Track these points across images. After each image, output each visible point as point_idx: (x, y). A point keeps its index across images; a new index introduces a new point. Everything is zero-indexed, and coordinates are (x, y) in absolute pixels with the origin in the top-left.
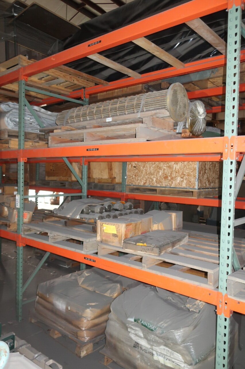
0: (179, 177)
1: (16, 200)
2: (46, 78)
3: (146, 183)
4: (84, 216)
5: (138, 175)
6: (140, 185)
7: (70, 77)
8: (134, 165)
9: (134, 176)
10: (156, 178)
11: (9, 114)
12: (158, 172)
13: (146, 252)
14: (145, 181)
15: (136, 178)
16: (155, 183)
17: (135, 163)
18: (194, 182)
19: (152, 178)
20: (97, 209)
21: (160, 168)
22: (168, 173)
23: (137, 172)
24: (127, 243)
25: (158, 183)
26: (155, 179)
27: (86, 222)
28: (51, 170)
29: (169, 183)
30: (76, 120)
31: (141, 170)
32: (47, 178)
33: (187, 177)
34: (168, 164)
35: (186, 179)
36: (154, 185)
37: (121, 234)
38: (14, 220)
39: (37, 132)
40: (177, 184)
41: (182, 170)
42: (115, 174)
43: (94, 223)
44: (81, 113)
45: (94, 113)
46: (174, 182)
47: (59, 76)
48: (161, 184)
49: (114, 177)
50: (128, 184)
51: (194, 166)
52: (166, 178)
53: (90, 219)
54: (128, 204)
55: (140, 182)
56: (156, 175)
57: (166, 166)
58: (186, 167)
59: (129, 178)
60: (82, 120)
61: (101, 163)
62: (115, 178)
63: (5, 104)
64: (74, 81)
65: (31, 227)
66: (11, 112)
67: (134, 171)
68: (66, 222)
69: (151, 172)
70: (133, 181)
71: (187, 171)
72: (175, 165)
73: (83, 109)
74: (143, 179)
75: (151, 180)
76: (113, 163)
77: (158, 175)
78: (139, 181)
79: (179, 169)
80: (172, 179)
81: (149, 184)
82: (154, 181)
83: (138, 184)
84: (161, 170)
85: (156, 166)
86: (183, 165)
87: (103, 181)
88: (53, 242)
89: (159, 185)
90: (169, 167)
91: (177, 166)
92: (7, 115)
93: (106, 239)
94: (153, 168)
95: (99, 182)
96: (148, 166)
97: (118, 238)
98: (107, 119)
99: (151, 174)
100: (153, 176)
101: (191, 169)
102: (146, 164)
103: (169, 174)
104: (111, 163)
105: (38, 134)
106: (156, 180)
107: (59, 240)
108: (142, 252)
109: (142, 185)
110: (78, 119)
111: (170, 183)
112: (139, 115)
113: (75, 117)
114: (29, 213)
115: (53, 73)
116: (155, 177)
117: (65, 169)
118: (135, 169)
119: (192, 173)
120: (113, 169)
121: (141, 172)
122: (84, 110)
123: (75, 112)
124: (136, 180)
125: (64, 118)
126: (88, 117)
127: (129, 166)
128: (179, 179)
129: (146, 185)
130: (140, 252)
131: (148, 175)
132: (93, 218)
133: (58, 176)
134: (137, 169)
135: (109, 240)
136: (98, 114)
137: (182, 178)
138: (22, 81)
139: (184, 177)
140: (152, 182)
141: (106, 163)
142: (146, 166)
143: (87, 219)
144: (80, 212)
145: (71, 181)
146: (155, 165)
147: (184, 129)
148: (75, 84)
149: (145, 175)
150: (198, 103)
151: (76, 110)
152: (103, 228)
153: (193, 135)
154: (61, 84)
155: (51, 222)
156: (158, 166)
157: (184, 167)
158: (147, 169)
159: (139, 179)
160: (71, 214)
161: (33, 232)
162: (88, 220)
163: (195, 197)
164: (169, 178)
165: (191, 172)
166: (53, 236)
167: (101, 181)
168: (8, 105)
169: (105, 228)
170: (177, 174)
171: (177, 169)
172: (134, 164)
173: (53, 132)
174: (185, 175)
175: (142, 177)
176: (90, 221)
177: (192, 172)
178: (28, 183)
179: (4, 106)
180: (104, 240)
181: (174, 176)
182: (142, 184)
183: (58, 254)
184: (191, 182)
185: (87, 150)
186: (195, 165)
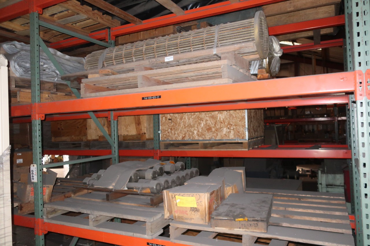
0: (225, 127)
1: (31, 172)
2: (59, 15)
3: (185, 137)
4: (133, 185)
5: (174, 129)
6: (177, 139)
7: (93, 14)
8: (168, 118)
9: (169, 130)
10: (197, 130)
11: (16, 56)
12: (200, 124)
13: (248, 229)
14: (184, 134)
15: (173, 132)
16: (197, 137)
17: (170, 115)
18: (243, 132)
19: (193, 131)
20: (149, 174)
21: (201, 119)
22: (211, 124)
23: (173, 125)
24: (215, 219)
25: (200, 136)
26: (195, 132)
27: (139, 193)
28: (59, 129)
29: (213, 135)
30: (115, 62)
31: (178, 123)
32: (53, 139)
33: (234, 127)
34: (211, 114)
35: (233, 129)
36: (196, 139)
37: (204, 206)
38: (28, 199)
39: (53, 80)
40: (223, 136)
41: (228, 119)
42: (144, 130)
43: (150, 193)
44: (123, 52)
45: (144, 51)
46: (219, 134)
47: (80, 10)
48: (203, 137)
49: (143, 133)
50: (163, 140)
51: (242, 115)
52: (209, 129)
53: (143, 188)
54: (179, 164)
55: (178, 136)
56: (197, 127)
57: (209, 117)
58: (232, 116)
59: (163, 133)
60: (124, 61)
61: (126, 117)
62: (145, 133)
63: (11, 43)
64: (97, 18)
65: (56, 207)
66: (19, 54)
67: (169, 124)
68: (107, 196)
69: (190, 124)
70: (169, 136)
71: (234, 121)
72: (219, 114)
73: (125, 47)
74: (180, 133)
75: (191, 133)
76: (141, 116)
77: (199, 127)
78: (176, 135)
79: (225, 119)
80: (216, 131)
81: (189, 138)
82: (195, 134)
83: (175, 138)
84: (203, 121)
85: (196, 116)
86: (228, 114)
87: (129, 138)
88: (96, 225)
89: (201, 139)
90: (213, 117)
91: (222, 116)
92: (13, 58)
93: (181, 215)
94: (193, 120)
95: (124, 140)
96: (186, 117)
97: (199, 213)
98: (166, 58)
99: (191, 126)
100: (193, 129)
101: (238, 118)
102: (184, 115)
103: (213, 125)
104: (138, 116)
105: (55, 83)
106: (197, 133)
107: (102, 221)
108: (241, 230)
109: (180, 140)
110: (119, 60)
111: (215, 135)
112: (215, 51)
113: (113, 58)
114: (48, 187)
115: (73, 7)
116: (195, 130)
117: (78, 127)
118: (170, 122)
119: (240, 123)
120: (142, 123)
121: (177, 125)
122: (127, 49)
123: (114, 51)
124: (173, 135)
125: (97, 60)
126: (134, 57)
127: (163, 119)
128: (225, 130)
129: (185, 139)
130: (239, 229)
131: (187, 128)
132: (149, 187)
133: (68, 136)
134: (173, 121)
135: (185, 216)
136: (149, 54)
137: (229, 128)
138: (35, 13)
139: (231, 127)
140: (192, 135)
141: (133, 117)
142: (184, 117)
143: (139, 188)
144: (128, 181)
145: (87, 140)
146: (194, 116)
147: (260, 70)
148: (99, 23)
149: (183, 128)
150: (274, 39)
151: (115, 50)
152: (176, 201)
153: (271, 75)
154: (77, 24)
155: (82, 196)
156: (198, 117)
157: (230, 116)
158: (185, 121)
159: (177, 133)
160: (114, 184)
161: (59, 213)
162: (141, 191)
163: (245, 148)
164: (213, 129)
165: (238, 121)
166: (94, 218)
167: (126, 138)
168: (14, 45)
169: (178, 201)
170: (222, 124)
171: (222, 119)
172: (168, 116)
173: (87, 77)
174: (232, 125)
175: (179, 131)
176: (144, 191)
177: (240, 121)
178: (29, 146)
179: (9, 46)
180: (177, 217)
181: (219, 127)
182: (180, 138)
183: (104, 241)
184: (239, 132)
185: (143, 99)
186: (243, 113)
